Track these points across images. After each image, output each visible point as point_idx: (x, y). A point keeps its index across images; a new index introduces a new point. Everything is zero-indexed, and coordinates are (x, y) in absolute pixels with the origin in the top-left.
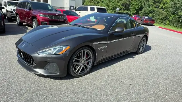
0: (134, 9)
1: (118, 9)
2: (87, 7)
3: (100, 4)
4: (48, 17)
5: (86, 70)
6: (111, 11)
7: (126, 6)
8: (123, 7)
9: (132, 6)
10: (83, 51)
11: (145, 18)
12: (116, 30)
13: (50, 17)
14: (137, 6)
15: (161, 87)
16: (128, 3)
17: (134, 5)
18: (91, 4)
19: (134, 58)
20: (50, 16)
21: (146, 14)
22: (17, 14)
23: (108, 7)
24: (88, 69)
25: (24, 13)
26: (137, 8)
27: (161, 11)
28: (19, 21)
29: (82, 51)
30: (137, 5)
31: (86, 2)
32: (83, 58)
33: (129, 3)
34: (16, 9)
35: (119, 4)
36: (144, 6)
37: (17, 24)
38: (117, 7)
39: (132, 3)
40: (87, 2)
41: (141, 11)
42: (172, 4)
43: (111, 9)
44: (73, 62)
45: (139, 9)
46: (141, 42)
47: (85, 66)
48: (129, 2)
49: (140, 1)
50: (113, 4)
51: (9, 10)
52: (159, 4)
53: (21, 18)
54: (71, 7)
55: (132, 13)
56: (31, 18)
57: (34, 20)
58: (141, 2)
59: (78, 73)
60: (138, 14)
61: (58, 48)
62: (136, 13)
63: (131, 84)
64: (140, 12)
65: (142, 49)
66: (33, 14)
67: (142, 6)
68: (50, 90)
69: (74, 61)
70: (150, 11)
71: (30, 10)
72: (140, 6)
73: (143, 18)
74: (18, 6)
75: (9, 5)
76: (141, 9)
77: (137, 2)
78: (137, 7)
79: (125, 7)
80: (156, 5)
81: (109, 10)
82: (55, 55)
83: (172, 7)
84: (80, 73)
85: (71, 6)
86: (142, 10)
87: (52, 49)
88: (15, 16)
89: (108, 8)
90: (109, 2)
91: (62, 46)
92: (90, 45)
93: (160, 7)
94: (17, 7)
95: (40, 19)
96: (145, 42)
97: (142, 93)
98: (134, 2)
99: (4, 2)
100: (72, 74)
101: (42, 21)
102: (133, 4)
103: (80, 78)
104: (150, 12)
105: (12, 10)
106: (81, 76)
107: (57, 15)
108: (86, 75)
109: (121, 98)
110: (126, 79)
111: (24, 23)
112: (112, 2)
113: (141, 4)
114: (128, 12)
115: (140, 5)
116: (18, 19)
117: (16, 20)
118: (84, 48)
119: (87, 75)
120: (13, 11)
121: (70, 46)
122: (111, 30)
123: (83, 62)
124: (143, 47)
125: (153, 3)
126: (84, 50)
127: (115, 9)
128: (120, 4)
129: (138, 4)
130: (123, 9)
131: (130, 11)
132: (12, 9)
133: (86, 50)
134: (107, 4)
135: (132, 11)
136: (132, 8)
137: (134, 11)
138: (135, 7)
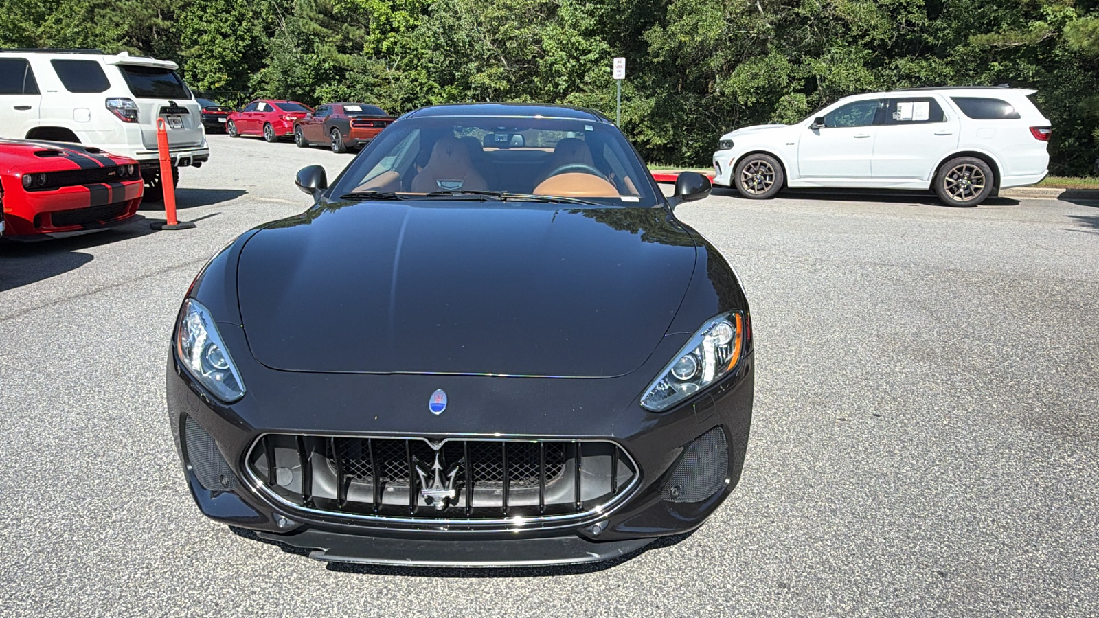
0: (215, 63)
7: (147, 42)
9: (196, 43)
14: (229, 44)
16: (158, 22)
17: (205, 38)
21: (301, 85)
26: (229, 55)
27: (379, 67)
30: (225, 36)
33: (167, 23)
36: (264, 39)
39: (189, 21)
41: (255, 70)
42: (435, 33)
45: (244, 60)
48: (168, 15)
49: (235, 13)
52: (356, 33)
55: (202, 86)
58: (242, 15)
60: (245, 88)
62: (229, 83)
64: (256, 77)
67: (255, 40)
70: (316, 69)
72: (242, 43)
76: (254, 57)
77: (215, 16)
78: (227, 49)
80: (340, 36)
83: (437, 47)
86: (266, 66)
93: (368, 48)
98: (201, 19)
102: (200, 32)
104: (317, 74)
112: (50, 19)
113: (249, 30)
115: (242, 38)
125: (322, 24)
129: (229, 31)
131: (187, 75)
135: (202, 71)
136: (200, 56)
137: (215, 73)
138: (217, 50)
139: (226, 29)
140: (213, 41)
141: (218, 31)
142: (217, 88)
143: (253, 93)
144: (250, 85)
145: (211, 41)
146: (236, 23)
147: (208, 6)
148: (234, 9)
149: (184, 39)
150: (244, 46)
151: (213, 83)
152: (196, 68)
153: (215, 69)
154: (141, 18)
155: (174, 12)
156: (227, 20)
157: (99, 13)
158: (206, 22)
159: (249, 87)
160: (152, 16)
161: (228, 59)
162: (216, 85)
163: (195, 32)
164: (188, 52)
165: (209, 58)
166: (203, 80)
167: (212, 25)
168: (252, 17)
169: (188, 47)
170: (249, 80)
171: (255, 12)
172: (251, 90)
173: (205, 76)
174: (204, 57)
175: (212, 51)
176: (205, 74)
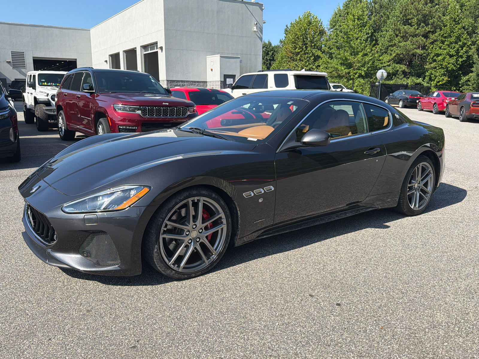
0: (442, 71)
1: (381, 74)
2: (267, 75)
3: (321, 61)
4: (139, 112)
5: (208, 258)
6: (362, 81)
7: (410, 62)
8: (404, 67)
9: (435, 61)
10: (193, 201)
11: (472, 98)
12: (307, 139)
13: (144, 111)
14: (453, 60)
15: (440, 317)
16: (419, 51)
17: (440, 58)
18: (293, 64)
19: (388, 227)
20: (145, 109)
22: (59, 108)
23: (347, 71)
24: (214, 257)
25: (81, 104)
26: (451, 67)
28: (63, 128)
29: (188, 202)
30: (451, 56)
31: (279, 59)
32: (194, 222)
33: (422, 52)
34: (59, 94)
35: (386, 58)
36: (476, 57)
37: (58, 136)
38: (380, 69)
39: (434, 49)
40: (282, 59)
41: (465, 74)
43: (360, 76)
44: (162, 231)
45: (460, 69)
46: (410, 177)
47: (202, 245)
48: (424, 48)
49: (460, 43)
50: (367, 59)
51: (42, 97)
53: (68, 119)
54: (227, 79)
55: (433, 83)
56: (93, 116)
57: (101, 123)
58: (464, 44)
59: (179, 266)
60: (457, 85)
61: (118, 191)
62: (448, 82)
63: (338, 305)
64: (464, 79)
65: (421, 198)
66: (101, 104)
67: (469, 57)
68: (88, 311)
69: (163, 229)
71: (91, 94)
72: (460, 60)
73: (467, 99)
74: (64, 86)
75: (41, 84)
76: (466, 67)
77: (449, 46)
78: (451, 63)
79: (410, 65)
81: (353, 79)
82: (105, 213)
84: (184, 268)
85: (226, 77)
86: (472, 72)
87: (99, 196)
88: (56, 113)
89: (349, 73)
90: (351, 54)
91: (127, 187)
92: (211, 184)
94: (60, 89)
95: (117, 119)
96: (432, 175)
97: (365, 331)
98: (440, 48)
99: (31, 76)
100: (160, 267)
101: (120, 123)
102: (438, 55)
103: (184, 282)
105: (49, 97)
106: (189, 277)
107: (166, 106)
108: (206, 273)
109: (289, 341)
110: (329, 290)
111: (78, 134)
112: (361, 54)
113: (467, 52)
114: (420, 80)
115: (462, 57)
116: (61, 121)
117: (56, 125)
118: (195, 192)
119: (210, 275)
120: (52, 98)
121: (150, 187)
122: (290, 140)
123: (194, 234)
124: (422, 190)
126: (196, 199)
127: (372, 74)
128: (392, 57)
129: (454, 53)
130: (404, 72)
131: (427, 78)
132: (48, 95)
133: (202, 199)
134: (346, 59)
135: (435, 76)
136: (435, 68)
137: (441, 77)
138: (445, 64)
139: (453, 52)
140: (444, 58)
141: (448, 54)
142: (441, 84)
143: (461, 87)
144: (460, 83)
145: (442, 59)
146: (460, 48)
147: (446, 41)
148: (460, 41)
149: (429, 59)
150: (462, 61)
151: (439, 82)
152: (432, 74)
153: (442, 74)
154: (409, 50)
155: (426, 46)
156: (454, 47)
157: (390, 49)
158: (443, 49)
159: (460, 84)
160: (415, 48)
161: (449, 69)
162: (440, 83)
163: (435, 55)
164: (429, 66)
165: (440, 69)
166: (434, 80)
167: (445, 51)
168: (471, 44)
169: (431, 63)
170: (460, 80)
171: (473, 42)
172: (460, 86)
173: (436, 78)
174: (437, 68)
175: (442, 65)
176: (436, 76)
